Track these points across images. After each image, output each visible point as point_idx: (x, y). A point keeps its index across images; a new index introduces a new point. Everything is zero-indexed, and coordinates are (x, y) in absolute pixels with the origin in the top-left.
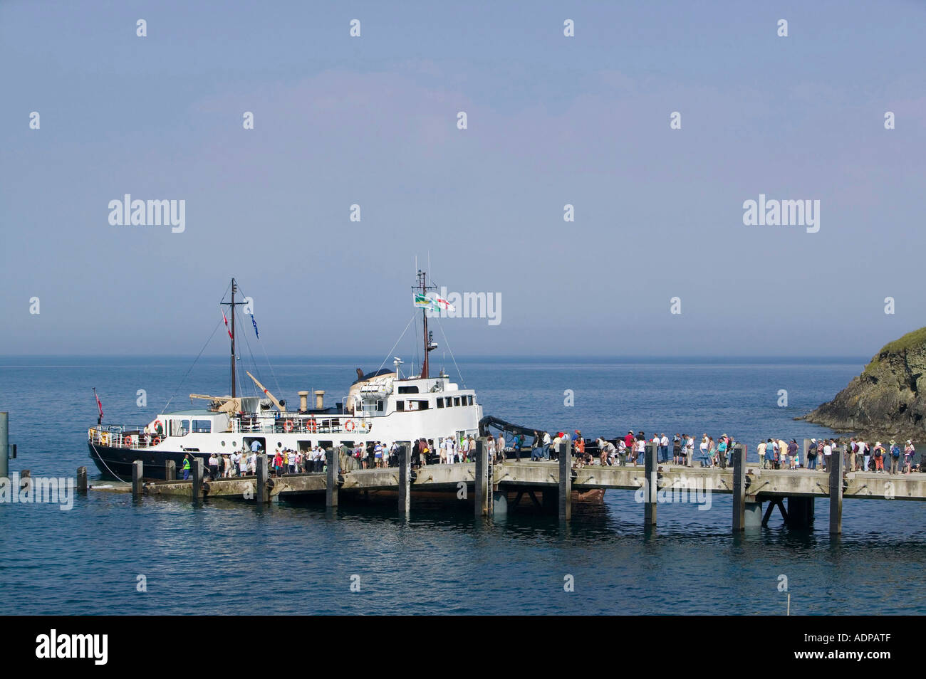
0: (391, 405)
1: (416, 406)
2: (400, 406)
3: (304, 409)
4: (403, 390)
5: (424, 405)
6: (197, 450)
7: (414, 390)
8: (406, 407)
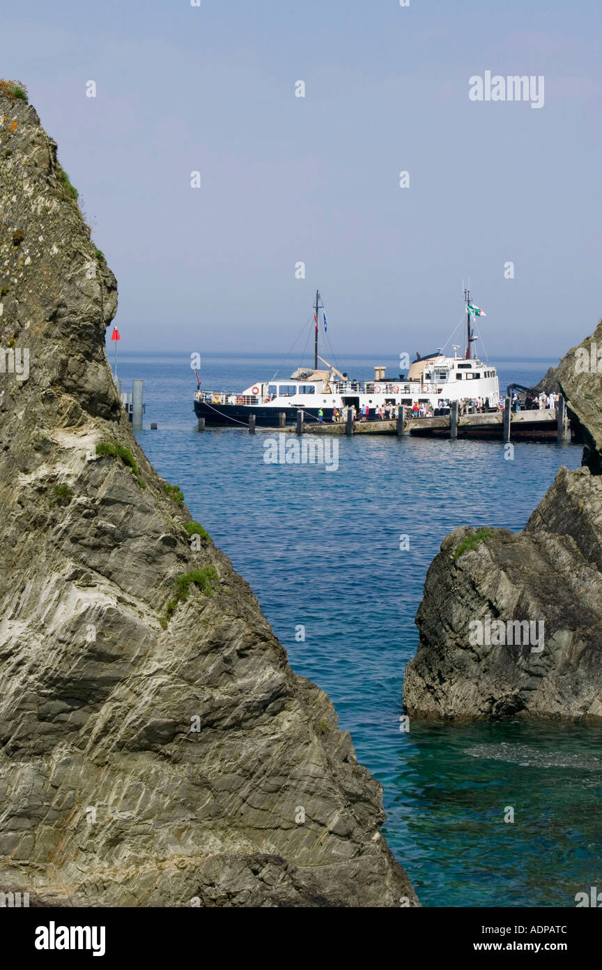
0: (452, 375)
1: (470, 376)
2: (459, 376)
3: (378, 379)
4: (461, 366)
5: (477, 376)
6: (303, 405)
7: (469, 366)
8: (464, 377)
